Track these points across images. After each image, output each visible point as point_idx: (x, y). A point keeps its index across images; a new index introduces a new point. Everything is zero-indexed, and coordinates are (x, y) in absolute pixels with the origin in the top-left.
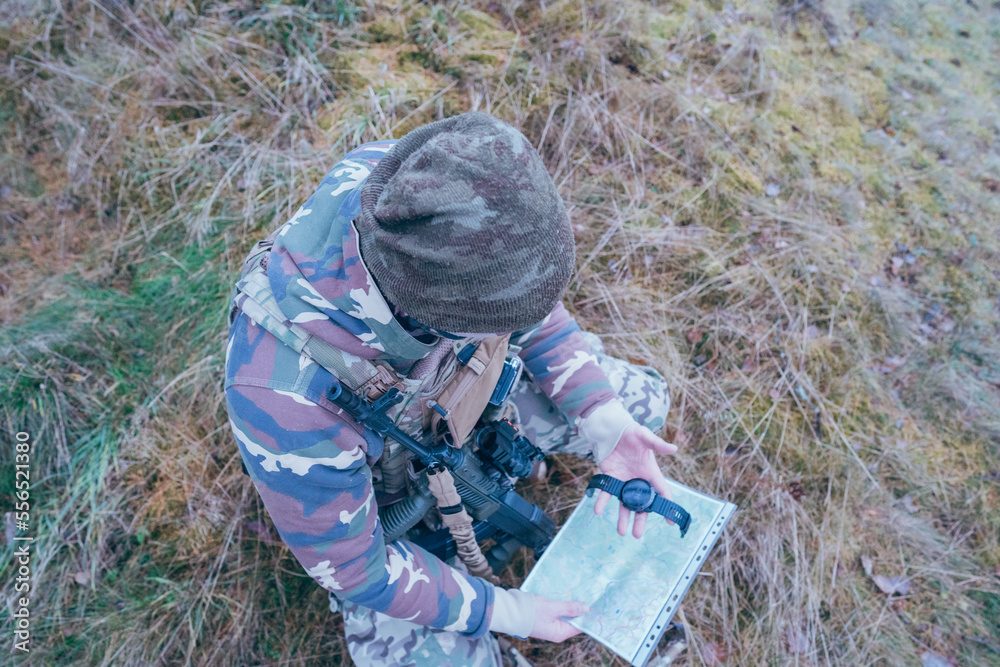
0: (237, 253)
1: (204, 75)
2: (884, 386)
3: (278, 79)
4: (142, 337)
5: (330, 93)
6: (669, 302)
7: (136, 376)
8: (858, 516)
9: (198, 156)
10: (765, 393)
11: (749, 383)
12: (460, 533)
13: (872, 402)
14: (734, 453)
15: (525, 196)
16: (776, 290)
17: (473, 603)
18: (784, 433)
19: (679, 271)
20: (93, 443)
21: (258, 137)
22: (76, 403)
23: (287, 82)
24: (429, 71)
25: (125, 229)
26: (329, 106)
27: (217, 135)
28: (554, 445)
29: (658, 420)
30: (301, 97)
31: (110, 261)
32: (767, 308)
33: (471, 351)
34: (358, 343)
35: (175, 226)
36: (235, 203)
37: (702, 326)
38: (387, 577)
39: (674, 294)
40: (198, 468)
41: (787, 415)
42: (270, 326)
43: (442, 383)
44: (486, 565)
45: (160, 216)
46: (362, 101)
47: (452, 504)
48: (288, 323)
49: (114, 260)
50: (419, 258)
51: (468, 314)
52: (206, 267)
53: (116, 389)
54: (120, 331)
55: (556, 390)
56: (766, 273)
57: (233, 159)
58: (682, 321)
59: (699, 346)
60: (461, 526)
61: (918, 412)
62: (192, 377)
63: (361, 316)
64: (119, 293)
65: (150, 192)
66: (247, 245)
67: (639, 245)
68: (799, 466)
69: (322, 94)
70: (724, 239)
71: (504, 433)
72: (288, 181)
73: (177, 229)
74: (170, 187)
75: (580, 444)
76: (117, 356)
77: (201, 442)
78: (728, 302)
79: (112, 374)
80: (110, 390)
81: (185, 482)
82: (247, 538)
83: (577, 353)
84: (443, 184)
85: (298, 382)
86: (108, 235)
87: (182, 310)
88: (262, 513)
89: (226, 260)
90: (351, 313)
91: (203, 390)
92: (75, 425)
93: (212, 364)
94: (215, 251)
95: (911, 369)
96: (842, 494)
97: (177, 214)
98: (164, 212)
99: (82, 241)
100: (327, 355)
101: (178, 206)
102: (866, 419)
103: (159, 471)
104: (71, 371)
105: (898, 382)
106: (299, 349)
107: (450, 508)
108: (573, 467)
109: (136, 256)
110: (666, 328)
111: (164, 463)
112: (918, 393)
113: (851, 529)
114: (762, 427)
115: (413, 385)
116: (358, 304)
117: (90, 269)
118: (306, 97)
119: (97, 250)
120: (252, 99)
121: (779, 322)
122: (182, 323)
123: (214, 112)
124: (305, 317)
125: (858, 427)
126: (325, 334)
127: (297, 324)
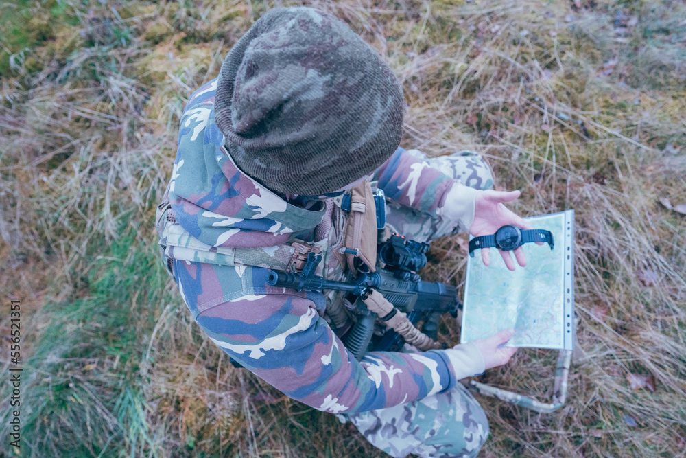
0: (146, 231)
1: (56, 128)
2: (613, 83)
3: (106, 104)
4: (116, 318)
5: (145, 94)
6: (443, 107)
7: (127, 345)
8: (643, 176)
9: (83, 182)
10: (539, 129)
11: (524, 129)
12: (402, 328)
13: (612, 98)
14: (541, 180)
15: (343, 50)
16: (509, 59)
17: (438, 369)
18: (566, 148)
19: (439, 83)
20: (126, 401)
21: (115, 148)
22: (99, 383)
23: (113, 102)
24: (201, 44)
25: (64, 257)
26: (149, 103)
27: (87, 163)
28: (427, 237)
29: (489, 182)
30: (128, 106)
31: (67, 282)
32: (509, 75)
33: (348, 200)
34: (271, 236)
35: (95, 236)
36: (125, 200)
37: (473, 110)
38: (374, 383)
39: (443, 100)
40: (201, 381)
41: (562, 136)
42: (202, 258)
43: (342, 231)
44: (427, 339)
45: (82, 235)
46: (169, 88)
47: (389, 311)
48: (214, 249)
49: (69, 280)
50: (289, 144)
51: (345, 169)
52: (131, 250)
53: (120, 360)
54: (100, 322)
55: (412, 199)
56: (495, 52)
57: (107, 172)
58: (458, 114)
59: (478, 124)
60: (401, 323)
61: (644, 88)
62: (164, 325)
63: (264, 215)
64: (86, 299)
65: (66, 223)
66: (150, 222)
67: (403, 80)
68: (589, 164)
69: (141, 98)
70: (456, 46)
71: (398, 244)
72: (152, 166)
73: (98, 237)
74: (78, 213)
75: (446, 226)
76: (108, 340)
77: (194, 363)
78: (481, 84)
79: (111, 352)
80: (116, 364)
81: (199, 394)
82: (259, 407)
83: (412, 167)
84: (277, 76)
85: (244, 286)
86: (56, 267)
87: (132, 287)
88: (260, 386)
89: (142, 239)
90: (255, 217)
91: (176, 330)
92: (107, 397)
93: (172, 310)
94: (131, 237)
95: (625, 62)
96: (626, 167)
97: (92, 227)
98: (83, 231)
99: (41, 280)
100: (253, 256)
101: (89, 223)
102: (613, 111)
103: (178, 397)
104: (84, 365)
105: (621, 76)
106: (231, 263)
107: (388, 314)
108: (442, 246)
109: (82, 270)
110: (451, 124)
111: (178, 390)
112: (638, 75)
113: (644, 186)
114: (551, 152)
115: (322, 245)
116: (257, 207)
117: (57, 294)
118: (131, 106)
119: (55, 280)
120: (96, 126)
121: (523, 79)
122: (137, 295)
123: (77, 148)
124: (223, 238)
125: (611, 118)
126: (244, 242)
127: (220, 246)
